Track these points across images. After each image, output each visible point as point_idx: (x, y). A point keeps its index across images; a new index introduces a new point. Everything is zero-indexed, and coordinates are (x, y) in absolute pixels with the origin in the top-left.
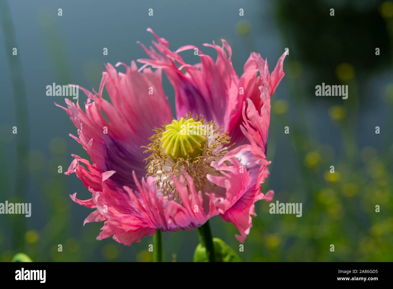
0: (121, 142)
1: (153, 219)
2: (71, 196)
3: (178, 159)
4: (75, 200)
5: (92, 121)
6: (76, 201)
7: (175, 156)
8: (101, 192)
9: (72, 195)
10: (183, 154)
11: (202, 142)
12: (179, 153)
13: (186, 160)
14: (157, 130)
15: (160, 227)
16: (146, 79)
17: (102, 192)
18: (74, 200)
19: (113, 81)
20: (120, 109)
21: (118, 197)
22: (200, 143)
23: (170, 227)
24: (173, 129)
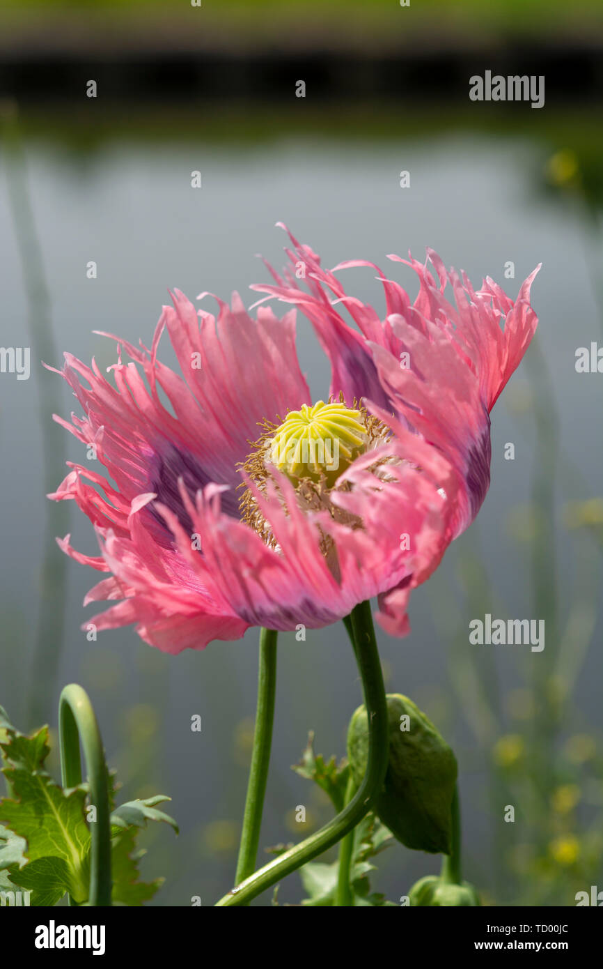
0: (196, 459)
1: (228, 596)
2: (59, 541)
3: (301, 479)
4: (69, 549)
5: (133, 408)
6: (70, 553)
7: (296, 472)
8: (126, 540)
9: (62, 538)
10: (311, 471)
11: (354, 449)
12: (304, 469)
13: (318, 483)
14: (269, 425)
15: (241, 610)
16: (261, 331)
17: (130, 539)
18: (65, 550)
19: (186, 326)
20: (201, 389)
21: (173, 562)
22: (349, 450)
23: (261, 608)
24: (298, 420)
